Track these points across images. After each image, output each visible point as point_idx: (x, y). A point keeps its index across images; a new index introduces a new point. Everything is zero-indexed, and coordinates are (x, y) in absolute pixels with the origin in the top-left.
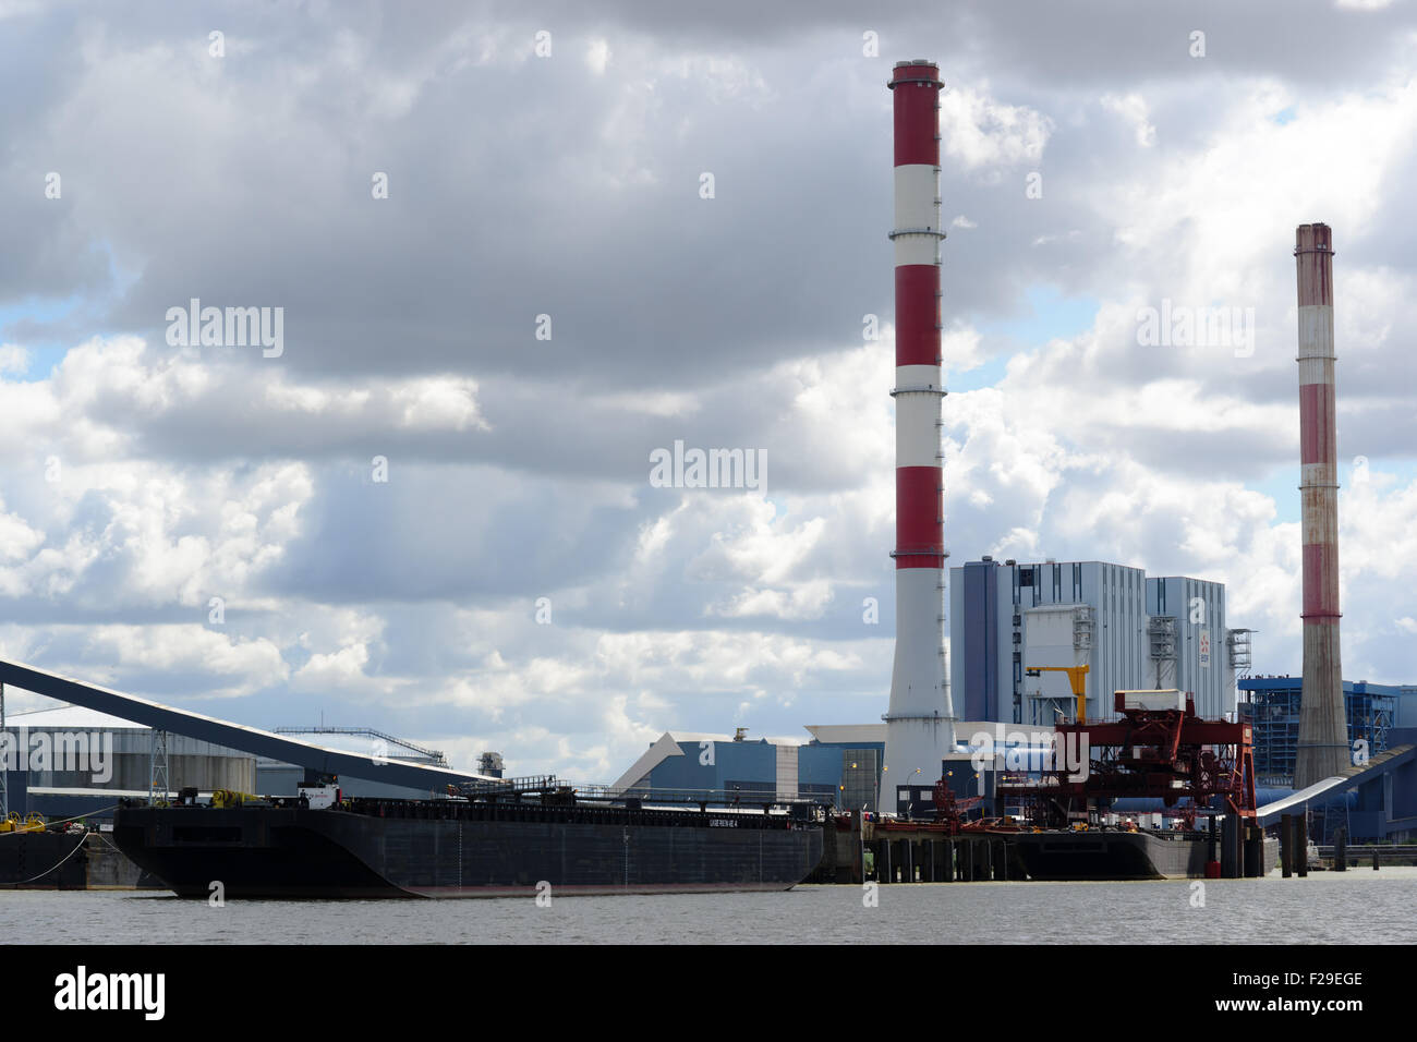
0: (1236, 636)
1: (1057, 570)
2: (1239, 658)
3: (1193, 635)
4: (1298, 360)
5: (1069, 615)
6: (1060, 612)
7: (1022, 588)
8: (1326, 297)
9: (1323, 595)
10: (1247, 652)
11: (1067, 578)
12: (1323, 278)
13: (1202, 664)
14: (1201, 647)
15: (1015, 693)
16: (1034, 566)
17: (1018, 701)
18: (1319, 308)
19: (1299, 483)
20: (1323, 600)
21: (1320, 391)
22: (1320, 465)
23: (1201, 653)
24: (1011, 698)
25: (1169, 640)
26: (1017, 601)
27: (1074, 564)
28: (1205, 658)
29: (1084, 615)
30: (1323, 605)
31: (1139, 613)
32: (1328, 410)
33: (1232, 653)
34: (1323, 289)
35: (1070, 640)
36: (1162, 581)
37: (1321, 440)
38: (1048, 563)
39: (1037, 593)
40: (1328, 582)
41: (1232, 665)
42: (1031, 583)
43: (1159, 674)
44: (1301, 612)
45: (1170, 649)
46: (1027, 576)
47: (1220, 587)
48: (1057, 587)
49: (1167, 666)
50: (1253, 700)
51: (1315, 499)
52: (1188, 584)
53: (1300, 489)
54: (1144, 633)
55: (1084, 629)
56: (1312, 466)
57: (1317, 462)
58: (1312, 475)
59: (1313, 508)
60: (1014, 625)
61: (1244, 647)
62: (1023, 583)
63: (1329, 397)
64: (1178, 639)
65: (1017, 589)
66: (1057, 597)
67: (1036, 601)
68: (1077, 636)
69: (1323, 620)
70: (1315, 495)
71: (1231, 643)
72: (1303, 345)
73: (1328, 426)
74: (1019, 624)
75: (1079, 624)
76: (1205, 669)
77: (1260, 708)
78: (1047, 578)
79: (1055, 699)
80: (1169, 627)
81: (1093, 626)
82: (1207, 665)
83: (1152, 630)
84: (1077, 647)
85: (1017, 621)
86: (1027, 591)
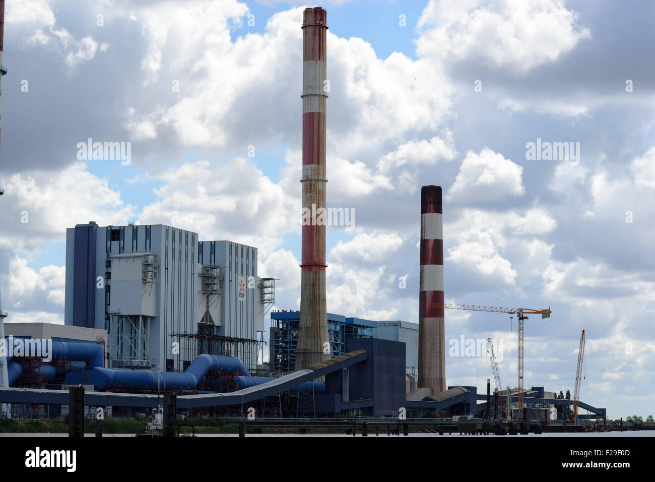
0: (266, 282)
1: (135, 230)
2: (266, 297)
3: (233, 279)
4: (302, 97)
5: (139, 259)
6: (134, 257)
7: (112, 242)
8: (322, 55)
9: (315, 252)
10: (272, 293)
11: (141, 235)
12: (320, 42)
13: (240, 299)
14: (239, 288)
15: (106, 312)
16: (120, 227)
17: (108, 318)
18: (317, 62)
19: (301, 177)
20: (314, 255)
21: (316, 116)
22: (314, 166)
23: (239, 291)
24: (103, 316)
25: (215, 281)
26: (109, 251)
27: (146, 226)
28: (242, 295)
29: (151, 259)
30: (315, 258)
31: (193, 262)
32: (321, 130)
33: (262, 294)
34: (320, 50)
35: (139, 276)
36: (213, 243)
37: (315, 149)
38: (130, 225)
39: (122, 245)
40: (318, 243)
41: (262, 301)
42: (118, 239)
43: (208, 302)
44: (300, 263)
45: (216, 287)
46: (115, 234)
47: (254, 251)
48: (135, 242)
49: (214, 299)
50: (281, 326)
51: (311, 188)
52: (231, 246)
53: (301, 181)
54: (196, 275)
55: (150, 269)
56: (310, 166)
57: (312, 163)
58: (309, 173)
59: (309, 194)
60: (107, 267)
61: (270, 290)
62: (113, 239)
63: (321, 122)
64: (222, 281)
65: (109, 242)
66: (135, 248)
67: (121, 249)
68: (145, 273)
69: (314, 269)
70: (311, 186)
71: (261, 287)
72: (306, 86)
73: (321, 140)
74: (110, 266)
75: (146, 265)
76: (242, 302)
77: (284, 331)
78: (128, 236)
79: (129, 316)
80: (216, 272)
81: (157, 268)
82: (244, 299)
83: (203, 274)
84: (145, 281)
85: (109, 264)
86: (115, 244)
